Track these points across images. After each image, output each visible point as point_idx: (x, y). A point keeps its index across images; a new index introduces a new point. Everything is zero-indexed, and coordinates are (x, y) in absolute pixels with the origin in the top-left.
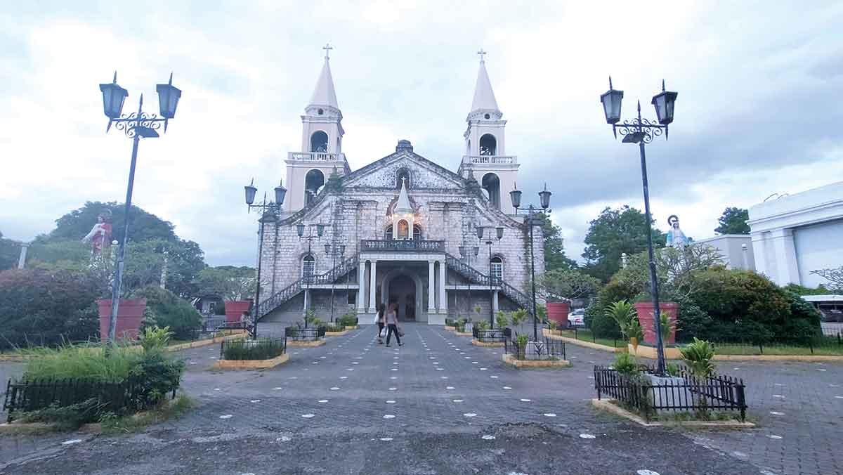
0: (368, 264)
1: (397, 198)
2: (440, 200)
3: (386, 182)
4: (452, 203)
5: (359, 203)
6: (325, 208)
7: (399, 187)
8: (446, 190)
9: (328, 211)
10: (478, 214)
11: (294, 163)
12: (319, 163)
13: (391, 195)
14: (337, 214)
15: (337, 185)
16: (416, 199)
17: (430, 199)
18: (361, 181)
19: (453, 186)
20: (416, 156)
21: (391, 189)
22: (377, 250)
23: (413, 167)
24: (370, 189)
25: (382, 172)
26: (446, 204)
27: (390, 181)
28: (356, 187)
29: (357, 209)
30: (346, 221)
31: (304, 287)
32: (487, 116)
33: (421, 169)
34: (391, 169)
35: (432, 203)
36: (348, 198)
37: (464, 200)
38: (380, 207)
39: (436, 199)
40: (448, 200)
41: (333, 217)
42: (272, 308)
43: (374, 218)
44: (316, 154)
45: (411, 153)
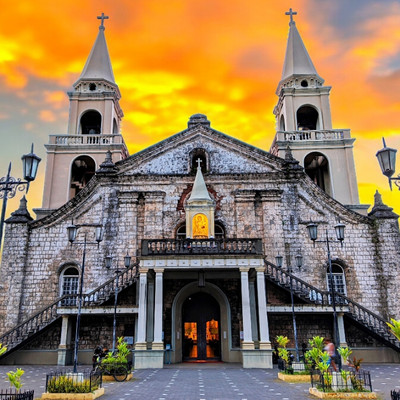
0: (152, 274)
1: (190, 187)
2: (249, 188)
3: (176, 167)
4: (265, 191)
5: (141, 195)
6: (95, 203)
7: (193, 173)
8: (258, 175)
9: (99, 207)
10: (303, 205)
11: (57, 148)
12: (90, 148)
13: (182, 183)
14: (110, 209)
15: (111, 173)
16: (216, 188)
17: (235, 187)
18: (144, 168)
19: (266, 169)
20: (214, 132)
21: (182, 176)
22: (164, 254)
23: (211, 147)
24: (156, 176)
25: (171, 154)
26: (258, 193)
27: (181, 166)
28: (137, 176)
29: (137, 203)
30: (123, 219)
31: (61, 311)
32: (304, 84)
33: (221, 149)
34: (182, 151)
35: (239, 192)
36: (125, 189)
37: (282, 187)
38: (168, 199)
39: (243, 187)
40: (259, 187)
41: (106, 215)
42: (15, 345)
43: (160, 214)
44: (85, 136)
45: (208, 129)
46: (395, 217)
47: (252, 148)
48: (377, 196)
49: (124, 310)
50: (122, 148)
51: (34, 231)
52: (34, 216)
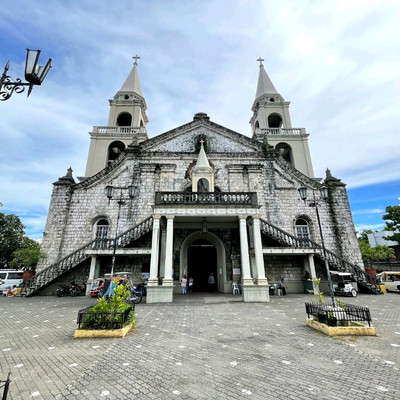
0: (164, 220)
1: (195, 162)
2: (239, 163)
3: (186, 147)
4: (251, 165)
5: (158, 167)
6: (123, 171)
7: (197, 152)
8: (246, 154)
9: (125, 174)
10: (277, 176)
11: (98, 135)
12: (122, 135)
13: (189, 159)
14: (134, 177)
15: (136, 151)
16: (214, 163)
17: (229, 163)
18: (161, 147)
19: (251, 150)
20: (212, 124)
21: (189, 153)
22: (174, 204)
23: (211, 134)
24: (169, 154)
25: (181, 138)
26: (245, 167)
27: (188, 147)
28: (155, 153)
29: (155, 172)
30: (144, 183)
31: (89, 252)
32: (272, 100)
33: (218, 136)
34: (189, 136)
35: (231, 166)
36: (146, 162)
37: (262, 163)
38: (178, 170)
39: (234, 162)
40: (246, 163)
41: (131, 180)
42: (51, 279)
43: (172, 180)
44: (119, 128)
45: (208, 122)
46: (344, 185)
47: (240, 135)
48: (328, 172)
49: (141, 252)
50: (145, 135)
51: (75, 191)
52: (77, 181)
